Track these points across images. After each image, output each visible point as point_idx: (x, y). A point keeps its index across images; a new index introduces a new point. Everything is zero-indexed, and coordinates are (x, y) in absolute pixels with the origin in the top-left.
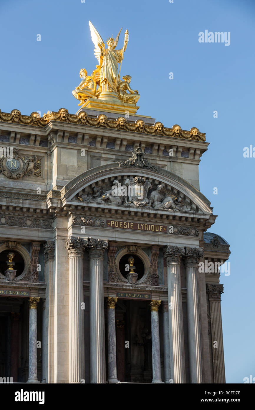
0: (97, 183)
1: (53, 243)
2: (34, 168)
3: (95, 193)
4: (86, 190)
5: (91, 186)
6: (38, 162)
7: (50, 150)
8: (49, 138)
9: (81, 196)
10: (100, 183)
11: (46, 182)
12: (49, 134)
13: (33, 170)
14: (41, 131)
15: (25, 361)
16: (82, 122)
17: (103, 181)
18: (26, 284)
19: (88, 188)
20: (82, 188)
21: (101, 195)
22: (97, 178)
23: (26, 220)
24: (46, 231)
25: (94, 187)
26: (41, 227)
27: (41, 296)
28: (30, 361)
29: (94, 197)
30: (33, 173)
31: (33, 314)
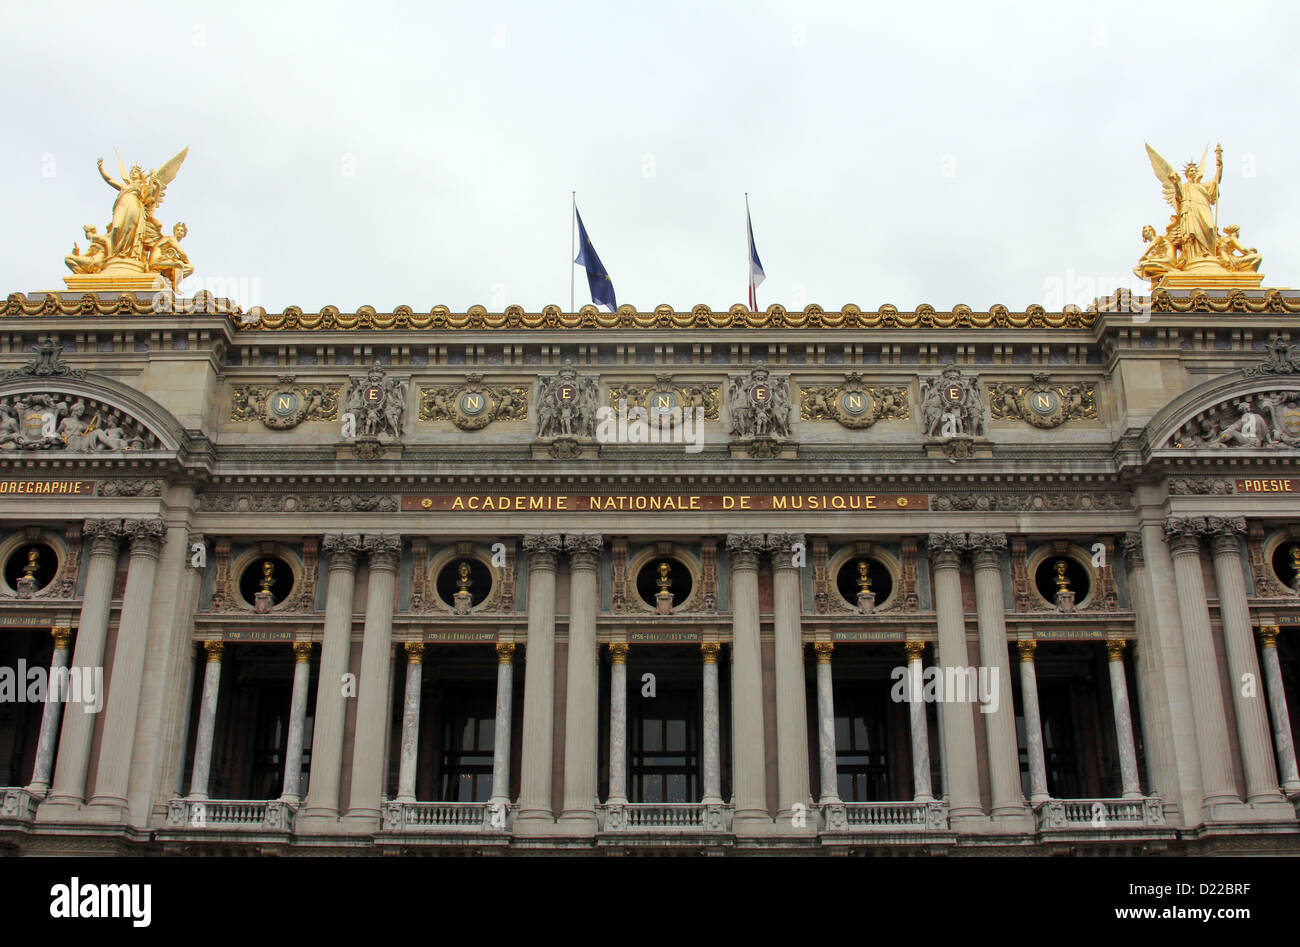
0: (1206, 413)
1: (1138, 536)
2: (1081, 404)
3: (1206, 433)
4: (1188, 428)
5: (1195, 419)
6: (1090, 394)
7: (1108, 368)
8: (1103, 347)
9: (1179, 441)
10: (1212, 412)
11: (1109, 426)
12: (1102, 340)
13: (1082, 408)
14: (1086, 336)
15: (1114, 764)
16: (1160, 308)
17: (1218, 407)
18: (1096, 616)
19: (1190, 424)
20: (1180, 425)
21: (1218, 435)
22: (1204, 403)
23: (1081, 498)
24: (1122, 514)
25: (1202, 421)
26: (1112, 508)
27: (1129, 636)
28: (1122, 760)
29: (1206, 440)
30: (1083, 414)
31: (1117, 669)
